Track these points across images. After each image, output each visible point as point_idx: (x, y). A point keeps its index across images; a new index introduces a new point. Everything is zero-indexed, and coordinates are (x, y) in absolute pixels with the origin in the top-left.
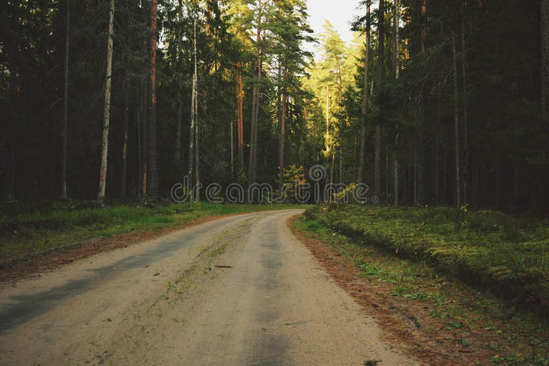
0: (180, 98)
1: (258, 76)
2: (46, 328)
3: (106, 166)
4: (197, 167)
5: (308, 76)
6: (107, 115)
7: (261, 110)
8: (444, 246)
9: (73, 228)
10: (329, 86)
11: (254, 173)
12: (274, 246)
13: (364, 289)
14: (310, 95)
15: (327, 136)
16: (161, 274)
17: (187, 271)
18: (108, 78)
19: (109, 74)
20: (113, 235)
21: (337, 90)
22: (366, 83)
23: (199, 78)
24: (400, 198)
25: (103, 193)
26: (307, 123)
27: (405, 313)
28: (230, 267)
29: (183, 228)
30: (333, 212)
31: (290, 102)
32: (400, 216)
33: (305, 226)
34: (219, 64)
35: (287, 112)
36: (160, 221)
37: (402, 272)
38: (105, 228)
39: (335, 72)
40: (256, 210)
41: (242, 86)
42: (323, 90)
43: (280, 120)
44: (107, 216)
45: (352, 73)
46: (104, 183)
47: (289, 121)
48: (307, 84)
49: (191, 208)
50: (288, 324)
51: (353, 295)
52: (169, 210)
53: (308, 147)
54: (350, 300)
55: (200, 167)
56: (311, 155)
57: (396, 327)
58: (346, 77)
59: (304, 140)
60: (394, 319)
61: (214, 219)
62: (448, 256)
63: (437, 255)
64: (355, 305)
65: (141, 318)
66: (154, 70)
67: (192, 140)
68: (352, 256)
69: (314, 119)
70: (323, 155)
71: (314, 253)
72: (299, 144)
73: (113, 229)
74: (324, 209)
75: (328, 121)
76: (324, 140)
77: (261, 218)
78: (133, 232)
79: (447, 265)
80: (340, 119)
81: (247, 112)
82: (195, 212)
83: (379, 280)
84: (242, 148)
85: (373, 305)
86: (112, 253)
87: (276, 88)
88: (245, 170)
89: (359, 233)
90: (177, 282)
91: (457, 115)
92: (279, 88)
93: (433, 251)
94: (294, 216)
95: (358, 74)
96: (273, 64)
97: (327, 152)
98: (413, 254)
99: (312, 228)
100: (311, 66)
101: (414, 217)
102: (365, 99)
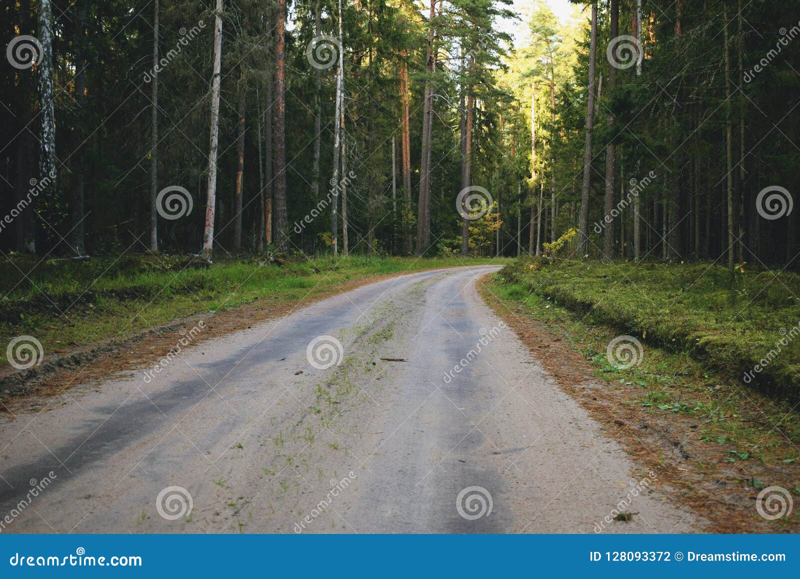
0: (318, 103)
1: (431, 70)
2: (151, 459)
3: (213, 204)
4: (344, 205)
5: (505, 68)
6: (215, 131)
7: (435, 118)
8: (715, 329)
9: (172, 298)
10: (535, 82)
11: (427, 211)
12: (463, 325)
13: (602, 397)
14: (508, 98)
15: (533, 157)
16: (305, 372)
17: (341, 367)
18: (216, 76)
19: (217, 70)
20: (229, 309)
21: (548, 88)
22: (591, 79)
23: (345, 74)
24: (642, 248)
25: (209, 245)
26: (502, 138)
27: (664, 433)
28: (401, 360)
29: (327, 296)
30: (544, 271)
31: (478, 106)
32: (643, 278)
33: (504, 292)
34: (375, 54)
35: (474, 121)
36: (293, 286)
37: (653, 367)
38: (216, 297)
39: (544, 62)
40: (431, 267)
41: (408, 84)
42: (527, 89)
43: (464, 133)
44: (218, 279)
45: (569, 64)
46: (212, 229)
47: (477, 135)
48: (503, 80)
49: (337, 265)
50: (495, 453)
51: (585, 405)
52: (305, 268)
53: (504, 174)
54: (582, 413)
55: (348, 204)
56: (509, 184)
57: (654, 457)
58: (560, 69)
59: (499, 161)
60: (648, 444)
61: (371, 282)
62: (723, 345)
63: (707, 343)
64: (590, 421)
65: (285, 444)
66: (281, 63)
67: (336, 165)
68: (577, 341)
69: (514, 132)
70: (527, 184)
71: (522, 336)
72: (492, 169)
73: (228, 299)
74: (531, 266)
75: (533, 135)
76: (528, 163)
77: (438, 280)
78: (257, 303)
79: (721, 359)
80: (552, 132)
81: (417, 123)
82: (343, 271)
83: (622, 381)
84: (409, 175)
85: (616, 422)
86: (231, 337)
87: (458, 87)
88: (412, 208)
89: (586, 307)
90: (329, 385)
91: (729, 129)
92: (462, 86)
93: (700, 337)
94: (487, 276)
95: (579, 65)
96: (454, 52)
97: (532, 181)
98: (670, 342)
99: (514, 295)
100: (509, 54)
101: (666, 282)
102: (590, 103)
